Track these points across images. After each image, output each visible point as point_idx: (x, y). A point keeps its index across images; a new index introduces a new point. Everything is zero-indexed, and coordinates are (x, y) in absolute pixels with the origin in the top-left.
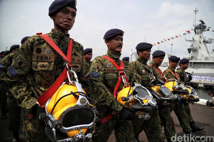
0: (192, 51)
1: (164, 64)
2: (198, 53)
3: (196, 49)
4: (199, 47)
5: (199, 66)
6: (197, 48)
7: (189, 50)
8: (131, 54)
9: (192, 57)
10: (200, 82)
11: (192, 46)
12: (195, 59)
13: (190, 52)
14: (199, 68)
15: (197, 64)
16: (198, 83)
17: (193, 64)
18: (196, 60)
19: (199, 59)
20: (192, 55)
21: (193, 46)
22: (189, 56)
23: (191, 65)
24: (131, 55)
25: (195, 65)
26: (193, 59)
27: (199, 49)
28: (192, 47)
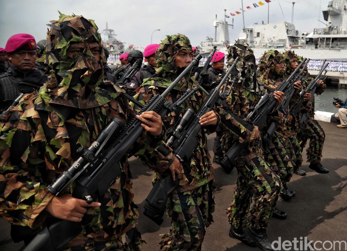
0: (331, 15)
1: (278, 42)
2: (341, 20)
3: (339, 12)
4: (344, 8)
5: (342, 46)
6: (341, 11)
7: (326, 14)
8: (215, 25)
9: (330, 27)
10: (342, 76)
11: (331, 6)
12: (336, 31)
13: (326, 19)
14: (343, 48)
15: (340, 41)
16: (339, 77)
17: (332, 42)
18: (338, 33)
19: (343, 32)
20: (330, 25)
21: (333, 6)
22: (325, 27)
23: (328, 43)
24: (216, 27)
25: (335, 42)
26: (333, 32)
27: (343, 12)
28: (331, 9)
